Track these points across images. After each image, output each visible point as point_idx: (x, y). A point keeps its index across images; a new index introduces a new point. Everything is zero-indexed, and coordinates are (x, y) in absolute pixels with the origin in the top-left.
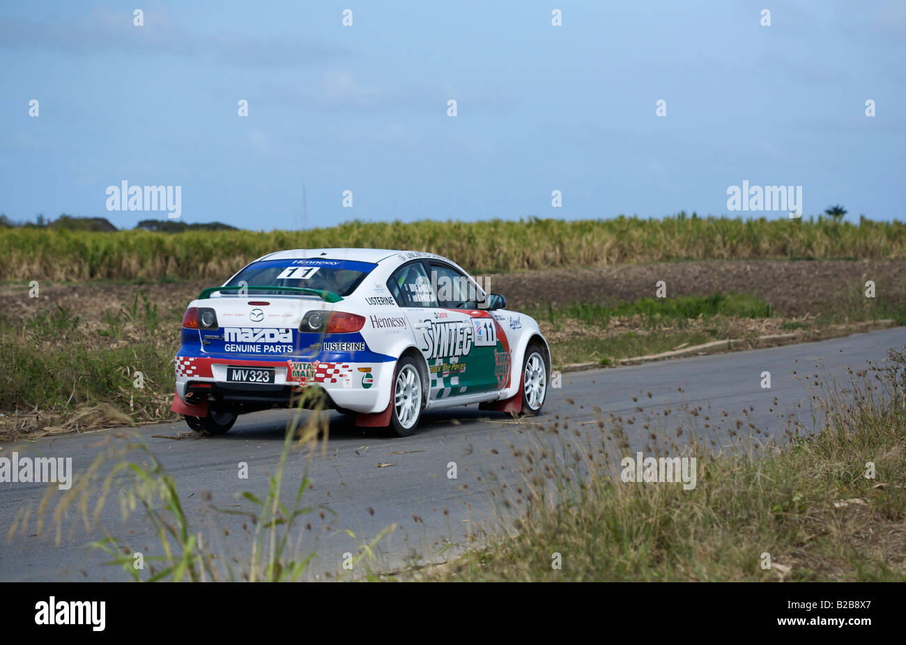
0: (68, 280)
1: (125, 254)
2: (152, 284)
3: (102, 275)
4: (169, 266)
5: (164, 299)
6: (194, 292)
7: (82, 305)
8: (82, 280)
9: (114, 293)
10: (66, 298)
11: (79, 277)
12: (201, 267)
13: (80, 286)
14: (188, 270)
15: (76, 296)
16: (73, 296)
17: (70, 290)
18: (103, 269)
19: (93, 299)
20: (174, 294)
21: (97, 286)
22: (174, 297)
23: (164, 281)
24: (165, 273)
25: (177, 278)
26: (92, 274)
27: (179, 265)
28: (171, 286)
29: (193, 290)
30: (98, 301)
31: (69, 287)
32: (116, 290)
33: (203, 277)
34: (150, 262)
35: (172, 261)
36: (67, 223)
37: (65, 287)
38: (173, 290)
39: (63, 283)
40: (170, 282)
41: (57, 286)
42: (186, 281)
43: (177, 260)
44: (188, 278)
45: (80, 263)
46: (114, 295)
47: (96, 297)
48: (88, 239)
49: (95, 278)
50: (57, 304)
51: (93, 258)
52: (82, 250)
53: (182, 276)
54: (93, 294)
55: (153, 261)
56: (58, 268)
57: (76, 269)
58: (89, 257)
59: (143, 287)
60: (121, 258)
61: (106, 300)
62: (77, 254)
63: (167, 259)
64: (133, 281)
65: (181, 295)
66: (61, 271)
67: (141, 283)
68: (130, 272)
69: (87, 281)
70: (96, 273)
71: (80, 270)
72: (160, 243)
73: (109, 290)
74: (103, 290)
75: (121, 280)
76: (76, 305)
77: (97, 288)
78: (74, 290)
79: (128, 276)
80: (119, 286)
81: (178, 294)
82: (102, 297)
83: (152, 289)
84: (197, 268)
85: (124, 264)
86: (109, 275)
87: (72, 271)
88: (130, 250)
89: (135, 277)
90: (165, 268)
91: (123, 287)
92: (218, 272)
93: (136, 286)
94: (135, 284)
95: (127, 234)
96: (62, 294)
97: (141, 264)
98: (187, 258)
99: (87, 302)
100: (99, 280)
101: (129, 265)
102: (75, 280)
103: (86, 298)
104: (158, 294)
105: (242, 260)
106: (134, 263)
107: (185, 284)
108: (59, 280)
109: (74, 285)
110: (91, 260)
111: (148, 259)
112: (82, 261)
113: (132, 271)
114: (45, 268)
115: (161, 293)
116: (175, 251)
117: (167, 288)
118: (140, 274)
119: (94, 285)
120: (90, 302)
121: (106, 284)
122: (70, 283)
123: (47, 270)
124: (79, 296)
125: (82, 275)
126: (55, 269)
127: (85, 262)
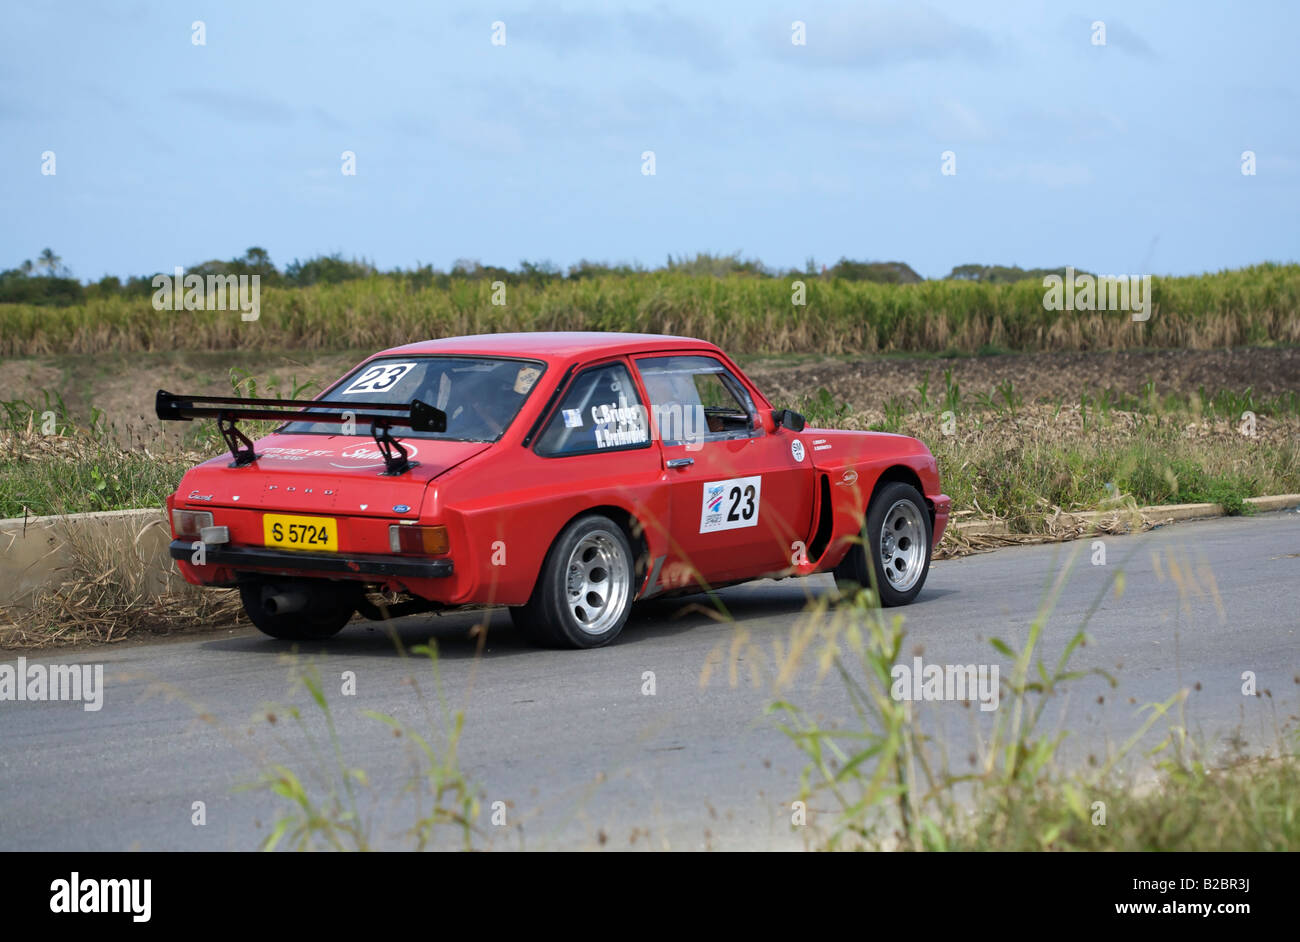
0: (847, 353)
1: (930, 315)
2: (968, 358)
3: (896, 346)
4: (993, 333)
5: (984, 380)
6: (1028, 369)
7: (866, 388)
8: (866, 352)
9: (913, 371)
10: (843, 379)
11: (863, 348)
12: (1040, 333)
13: (864, 360)
14: (1020, 338)
15: (858, 375)
16: (854, 375)
17: (851, 366)
18: (899, 336)
19: (883, 380)
20: (998, 372)
21: (889, 361)
22: (999, 376)
23: (985, 354)
24: (987, 343)
25: (1005, 349)
26: (881, 345)
27: (1008, 329)
28: (994, 360)
29: (1027, 365)
30: (889, 382)
31: (848, 363)
32: (915, 366)
33: (1043, 347)
34: (965, 325)
35: (998, 323)
36: (850, 271)
37: (843, 362)
38: (998, 367)
39: (839, 357)
40: (994, 354)
41: (830, 361)
42: (1017, 352)
43: (1006, 322)
44: (1021, 348)
45: (865, 326)
46: (912, 374)
47: (887, 377)
48: (875, 292)
49: (886, 349)
50: (831, 388)
51: (883, 318)
52: (869, 310)
53: (1012, 345)
54: (882, 373)
55: (970, 324)
56: (832, 335)
57: (859, 337)
58: (878, 320)
59: (955, 362)
60: (924, 320)
61: (901, 381)
62: (860, 315)
63: (990, 321)
64: (941, 353)
65: (1010, 373)
66: (837, 339)
67: (952, 356)
68: (937, 341)
69: (874, 354)
70: (888, 343)
71: (865, 339)
72: (982, 296)
73: (904, 367)
74: (896, 367)
75: (923, 353)
76: (857, 389)
77: (888, 364)
78: (856, 366)
79: (932, 346)
80: (920, 362)
81: (1006, 372)
82: (894, 376)
83: (968, 365)
84: (1035, 332)
85: (928, 328)
86: (907, 346)
87: (853, 339)
88: (937, 309)
89: (944, 349)
90: (988, 334)
91: (927, 362)
92: (1064, 339)
93: (946, 360)
94: (943, 357)
95: (934, 284)
96: (838, 374)
97: (953, 328)
98: (1019, 318)
99: (873, 384)
100: (894, 352)
101: (935, 330)
102: (856, 353)
103: (872, 378)
104: (976, 372)
105: (1100, 321)
106: (942, 328)
107: (1015, 357)
108: (834, 353)
109: (856, 360)
110: (881, 324)
111: (963, 321)
112: (868, 325)
113: (940, 339)
114: (815, 336)
115: (982, 372)
116: (1003, 308)
117: (989, 364)
118: (950, 343)
119: (884, 359)
120: (878, 385)
121: (901, 358)
122: (849, 358)
123: (817, 339)
124: (862, 377)
125: (867, 345)
126: (828, 338)
127: (871, 326)
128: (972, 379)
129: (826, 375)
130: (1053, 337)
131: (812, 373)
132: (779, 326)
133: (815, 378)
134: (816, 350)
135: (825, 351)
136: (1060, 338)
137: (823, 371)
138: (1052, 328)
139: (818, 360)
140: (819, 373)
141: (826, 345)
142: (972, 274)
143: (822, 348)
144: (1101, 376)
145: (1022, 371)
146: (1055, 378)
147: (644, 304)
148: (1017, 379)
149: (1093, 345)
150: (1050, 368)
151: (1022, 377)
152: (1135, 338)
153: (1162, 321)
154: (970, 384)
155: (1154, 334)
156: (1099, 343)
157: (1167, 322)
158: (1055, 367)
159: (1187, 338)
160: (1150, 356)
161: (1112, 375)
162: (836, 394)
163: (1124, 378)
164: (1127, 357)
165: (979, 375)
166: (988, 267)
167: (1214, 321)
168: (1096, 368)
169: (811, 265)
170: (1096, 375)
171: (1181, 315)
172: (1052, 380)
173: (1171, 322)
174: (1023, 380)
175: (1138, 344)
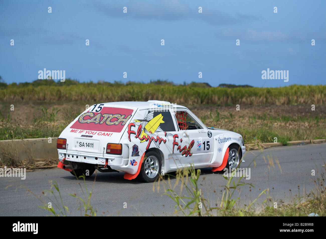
0: (193, 104)
1: (214, 96)
2: (223, 106)
4: (229, 100)
5: (226, 112)
7: (198, 113)
8: (198, 104)
9: (209, 109)
13: (197, 106)
14: (235, 101)
18: (206, 101)
22: (230, 111)
23: (227, 105)
26: (202, 102)
28: (229, 107)
30: (203, 112)
33: (241, 104)
34: (222, 98)
35: (230, 98)
36: (194, 85)
37: (192, 107)
40: (229, 105)
43: (232, 98)
48: (200, 90)
51: (202, 97)
52: (199, 94)
53: (233, 103)
54: (202, 109)
56: (190, 100)
59: (220, 107)
60: (212, 97)
61: (206, 112)
62: (197, 95)
63: (228, 97)
69: (200, 105)
71: (198, 101)
72: (226, 92)
73: (207, 108)
74: (205, 108)
75: (212, 105)
77: (203, 107)
79: (214, 103)
80: (211, 107)
82: (205, 110)
84: (239, 100)
85: (213, 99)
86: (208, 103)
87: (195, 101)
88: (215, 94)
89: (217, 104)
90: (227, 101)
91: (213, 107)
94: (217, 106)
95: (214, 88)
97: (219, 99)
98: (235, 97)
100: (204, 104)
101: (215, 99)
102: (196, 104)
104: (224, 109)
105: (255, 98)
106: (216, 98)
107: (234, 106)
108: (190, 104)
109: (195, 106)
113: (216, 101)
115: (226, 110)
116: (231, 94)
118: (218, 102)
120: (201, 112)
121: (206, 106)
123: (186, 101)
124: (197, 110)
127: (199, 98)
128: (224, 111)
132: (177, 98)
136: (245, 102)
138: (243, 99)
142: (224, 86)
146: (244, 111)
147: (144, 92)
148: (234, 112)
149: (253, 103)
154: (223, 113)
155: (267, 101)
157: (271, 98)
158: (244, 109)
159: (276, 102)
160: (267, 106)
161: (258, 111)
164: (261, 107)
166: (228, 84)
167: (282, 98)
168: (254, 109)
169: (185, 83)
170: (254, 111)
171: (274, 97)
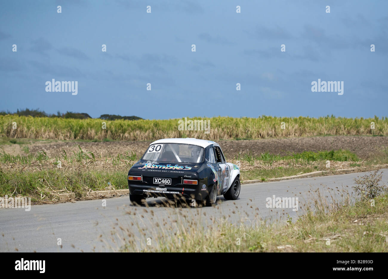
0: (65, 140)
1: (90, 130)
2: (100, 142)
3: (79, 138)
4: (108, 134)
6: (117, 146)
7: (70, 150)
8: (70, 140)
9: (84, 145)
10: (63, 147)
11: (69, 138)
12: (121, 135)
13: (70, 142)
14: (116, 136)
15: (68, 146)
17: (66, 144)
18: (80, 135)
19: (75, 148)
20: (108, 146)
22: (108, 147)
23: (106, 141)
24: (106, 138)
25: (111, 140)
26: (75, 138)
27: (112, 134)
28: (108, 143)
31: (65, 142)
33: (122, 139)
34: (100, 132)
35: (109, 132)
37: (64, 142)
38: (109, 145)
39: (62, 141)
40: (108, 141)
41: (60, 142)
42: (115, 141)
43: (112, 132)
44: (116, 139)
45: (70, 132)
46: (83, 146)
49: (77, 139)
50: (59, 150)
52: (72, 127)
53: (113, 139)
54: (74, 146)
57: (69, 135)
58: (75, 130)
59: (96, 143)
60: (88, 131)
62: (69, 129)
64: (92, 140)
65: (112, 147)
66: (62, 136)
67: (95, 141)
68: (91, 137)
69: (73, 140)
70: (77, 137)
73: (82, 144)
74: (79, 144)
75: (87, 140)
76: (67, 150)
78: (67, 143)
80: (86, 143)
81: (111, 146)
82: (78, 147)
83: (100, 144)
85: (89, 133)
86: (82, 138)
87: (67, 136)
88: (92, 127)
89: (93, 139)
90: (106, 135)
91: (88, 143)
92: (129, 137)
93: (94, 143)
94: (93, 142)
96: (62, 146)
97: (96, 133)
98: (116, 131)
99: (72, 149)
100: (79, 140)
101: (91, 134)
102: (68, 140)
103: (71, 147)
104: (102, 146)
105: (139, 132)
106: (93, 133)
108: (61, 139)
109: (67, 142)
110: (75, 131)
111: (99, 131)
112: (71, 132)
113: (92, 136)
114: (56, 135)
115: (103, 146)
116: (111, 128)
117: (106, 144)
118: (95, 137)
119: (76, 142)
120: (73, 149)
121: (80, 142)
122: (66, 141)
123: (57, 135)
124: (69, 147)
125: (71, 138)
126: (60, 135)
127: (72, 132)
128: (101, 148)
129: (58, 146)
130: (125, 137)
131: (54, 145)
132: (45, 131)
133: (55, 147)
134: (56, 138)
135: (58, 139)
136: (127, 137)
137: (58, 145)
138: (125, 134)
139: (56, 142)
140: (56, 146)
141: (59, 137)
142: (106, 117)
143: (58, 138)
144: (138, 148)
145: (115, 146)
146: (125, 148)
148: (113, 149)
149: (137, 139)
150: (123, 146)
151: (115, 148)
152: (149, 138)
153: (157, 132)
154: (100, 150)
155: (155, 136)
156: (139, 138)
157: (158, 133)
158: (125, 145)
161: (141, 148)
162: (61, 152)
163: (145, 149)
164: (146, 143)
165: (103, 147)
166: (111, 115)
167: (172, 133)
168: (137, 146)
169: (59, 113)
170: (137, 148)
171: (163, 131)
172: (124, 149)
173: (160, 133)
174: (115, 149)
175: (150, 139)
